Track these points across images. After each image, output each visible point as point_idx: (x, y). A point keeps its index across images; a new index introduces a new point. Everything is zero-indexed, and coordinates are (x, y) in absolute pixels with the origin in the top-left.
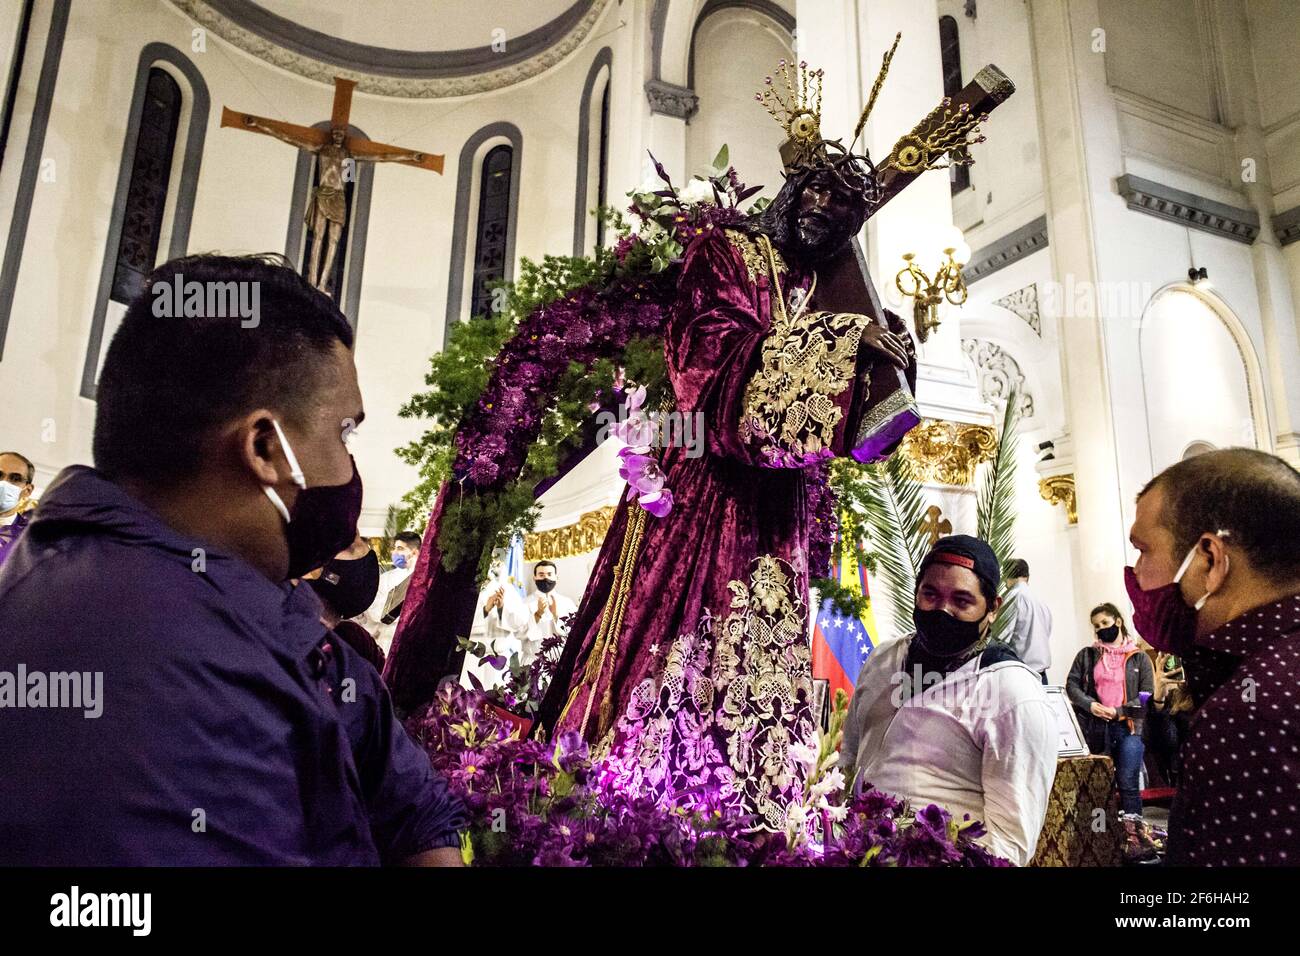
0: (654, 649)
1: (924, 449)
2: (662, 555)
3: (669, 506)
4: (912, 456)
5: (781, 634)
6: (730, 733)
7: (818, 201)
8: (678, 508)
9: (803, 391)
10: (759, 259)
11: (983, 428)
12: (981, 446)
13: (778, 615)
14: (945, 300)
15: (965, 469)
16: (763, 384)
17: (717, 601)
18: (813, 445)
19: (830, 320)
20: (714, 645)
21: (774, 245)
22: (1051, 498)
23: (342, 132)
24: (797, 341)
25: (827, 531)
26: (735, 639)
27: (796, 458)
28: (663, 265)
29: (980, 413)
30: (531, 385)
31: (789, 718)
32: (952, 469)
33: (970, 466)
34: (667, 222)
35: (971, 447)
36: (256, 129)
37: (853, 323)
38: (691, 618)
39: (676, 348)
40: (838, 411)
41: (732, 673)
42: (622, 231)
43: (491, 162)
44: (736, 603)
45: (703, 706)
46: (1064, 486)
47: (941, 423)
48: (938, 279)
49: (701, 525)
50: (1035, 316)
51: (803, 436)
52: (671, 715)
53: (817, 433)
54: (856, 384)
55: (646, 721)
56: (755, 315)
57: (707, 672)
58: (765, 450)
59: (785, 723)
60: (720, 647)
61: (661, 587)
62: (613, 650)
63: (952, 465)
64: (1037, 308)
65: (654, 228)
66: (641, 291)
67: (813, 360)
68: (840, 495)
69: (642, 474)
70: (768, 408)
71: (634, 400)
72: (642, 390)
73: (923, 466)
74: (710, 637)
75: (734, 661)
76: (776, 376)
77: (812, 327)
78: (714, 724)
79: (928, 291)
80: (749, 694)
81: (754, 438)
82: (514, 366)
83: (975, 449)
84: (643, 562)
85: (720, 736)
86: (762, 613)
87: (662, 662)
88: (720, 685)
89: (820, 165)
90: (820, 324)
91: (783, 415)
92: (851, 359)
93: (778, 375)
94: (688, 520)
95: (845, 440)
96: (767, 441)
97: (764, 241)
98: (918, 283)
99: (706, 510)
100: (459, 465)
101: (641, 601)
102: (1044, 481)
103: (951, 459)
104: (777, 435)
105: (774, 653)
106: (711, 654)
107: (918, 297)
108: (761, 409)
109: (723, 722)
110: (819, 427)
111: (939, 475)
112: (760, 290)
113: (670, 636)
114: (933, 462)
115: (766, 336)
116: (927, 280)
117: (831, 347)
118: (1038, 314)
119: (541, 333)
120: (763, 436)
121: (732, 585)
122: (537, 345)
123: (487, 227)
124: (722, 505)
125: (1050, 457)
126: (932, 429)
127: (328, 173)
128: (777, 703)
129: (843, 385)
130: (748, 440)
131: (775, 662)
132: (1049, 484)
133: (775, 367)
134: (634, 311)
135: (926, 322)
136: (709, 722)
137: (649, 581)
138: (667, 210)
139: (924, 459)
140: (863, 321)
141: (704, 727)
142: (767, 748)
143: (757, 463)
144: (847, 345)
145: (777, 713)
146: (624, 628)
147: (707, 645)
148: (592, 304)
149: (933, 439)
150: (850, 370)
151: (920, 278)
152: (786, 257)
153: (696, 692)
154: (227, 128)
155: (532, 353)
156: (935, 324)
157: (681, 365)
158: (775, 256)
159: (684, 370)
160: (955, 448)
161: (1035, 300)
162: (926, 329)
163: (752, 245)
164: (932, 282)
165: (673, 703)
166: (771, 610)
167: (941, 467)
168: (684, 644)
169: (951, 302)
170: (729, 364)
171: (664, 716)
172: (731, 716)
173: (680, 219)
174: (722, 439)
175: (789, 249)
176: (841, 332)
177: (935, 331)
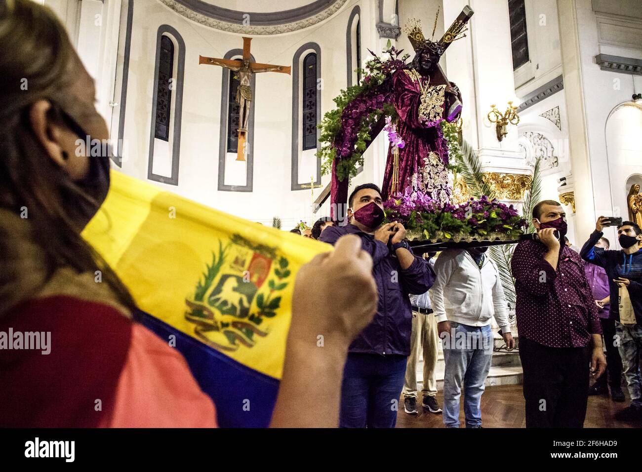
0: (408, 178)
1: (501, 186)
2: (405, 158)
3: (404, 145)
4: (496, 189)
5: (439, 169)
6: (431, 192)
7: (427, 56)
8: (406, 145)
9: (433, 106)
10: (414, 76)
11: (527, 176)
12: (526, 183)
13: (437, 165)
14: (509, 123)
15: (520, 193)
16: (423, 108)
17: (421, 164)
18: (438, 118)
19: (436, 88)
20: (423, 175)
21: (417, 71)
22: (565, 202)
23: (248, 61)
24: (429, 95)
25: (446, 151)
26: (428, 171)
27: (434, 122)
28: (381, 82)
29: (525, 170)
30: (352, 126)
31: (445, 188)
32: (513, 193)
33: (522, 192)
34: (379, 69)
35: (522, 183)
36: (213, 64)
37: (442, 87)
38: (416, 169)
39: (397, 104)
40: (443, 109)
41: (429, 179)
42: (365, 74)
43: (307, 61)
44: (426, 163)
45: (423, 189)
46: (570, 197)
47: (508, 175)
48: (506, 115)
49: (413, 147)
50: (558, 121)
51: (435, 117)
52: (416, 192)
53: (438, 115)
54: (446, 102)
55: (410, 196)
56: (416, 91)
57: (422, 181)
58: (426, 123)
59: (444, 189)
60: (425, 174)
61: (406, 166)
62: (397, 182)
63: (513, 191)
64: (559, 117)
65: (375, 72)
66: (376, 91)
67: (434, 98)
68: (448, 140)
69: (396, 138)
70: (425, 113)
71: (388, 120)
72: (390, 117)
73: (501, 193)
74: (421, 173)
75: (429, 176)
76: (425, 104)
77: (432, 91)
78: (427, 191)
79: (502, 120)
80: (434, 184)
81: (423, 121)
82: (346, 121)
83: (523, 184)
84: (401, 160)
85: (429, 194)
86: (433, 165)
87: (411, 182)
88: (426, 183)
89: (425, 47)
90: (434, 89)
91: (429, 113)
92: (443, 96)
93: (426, 104)
94: (410, 147)
95: (445, 115)
96: (427, 121)
97: (414, 70)
98: (497, 117)
99: (413, 143)
100: (338, 152)
101: (402, 169)
102: (561, 195)
103: (513, 189)
104: (429, 118)
105: (438, 174)
106: (422, 177)
107: (498, 122)
108: (423, 113)
109: (428, 190)
110: (439, 114)
111: (508, 196)
112: (416, 84)
113: (411, 175)
114: (505, 190)
115: (421, 95)
116: (501, 115)
117: (438, 94)
118: (560, 120)
119: (351, 110)
120: (425, 120)
121: (424, 159)
122: (351, 113)
123: (307, 91)
124: (417, 141)
125: (565, 184)
126: (504, 177)
127: (244, 79)
128: (441, 185)
129: (442, 103)
130: (421, 122)
131: (439, 176)
132: (563, 197)
133: (425, 102)
134: (376, 98)
135: (501, 133)
136: (425, 192)
137: (403, 164)
138: (379, 65)
139: (502, 190)
140: (444, 86)
141: (424, 193)
142: (441, 195)
143: (425, 127)
144: (442, 93)
145: (442, 187)
146: (399, 178)
147: (421, 175)
148: (364, 98)
149: (505, 182)
150: (443, 99)
151: (498, 114)
152: (421, 74)
153: (420, 187)
154: (201, 64)
155: (350, 116)
156: (505, 134)
157: (400, 108)
158: (417, 73)
159: (401, 109)
160: (515, 185)
161: (558, 114)
162: (501, 136)
163: (411, 72)
164: (504, 116)
165: (416, 189)
166: (435, 164)
167: (509, 192)
168: (415, 175)
169: (513, 124)
170: (413, 104)
171: (414, 192)
172: (431, 189)
173: (383, 67)
174: (415, 123)
175: (421, 71)
176: (440, 90)
177: (505, 137)
